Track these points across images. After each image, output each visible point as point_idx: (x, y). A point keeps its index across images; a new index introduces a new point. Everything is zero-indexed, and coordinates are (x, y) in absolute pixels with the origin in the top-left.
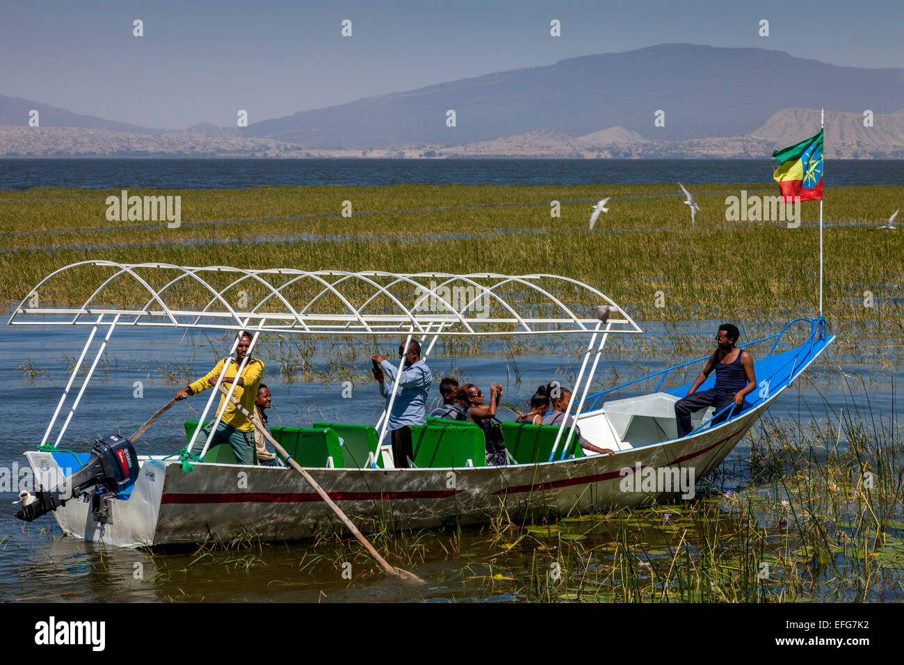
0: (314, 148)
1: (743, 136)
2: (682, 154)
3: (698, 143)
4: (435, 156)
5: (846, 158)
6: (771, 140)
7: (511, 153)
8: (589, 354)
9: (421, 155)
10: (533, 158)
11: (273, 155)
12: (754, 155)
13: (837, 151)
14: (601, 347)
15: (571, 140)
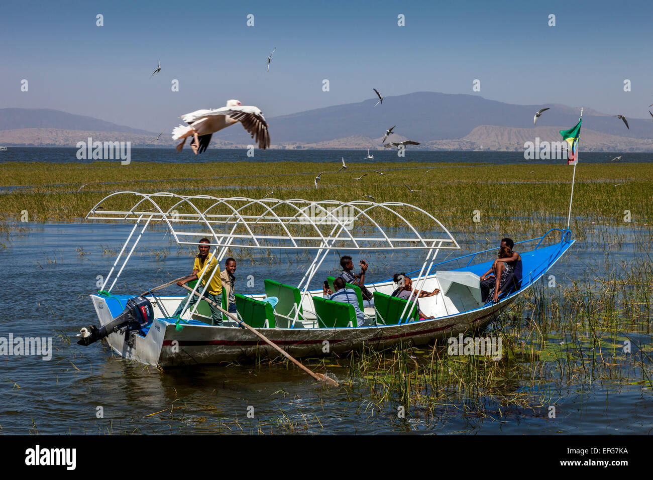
0: (240, 144)
1: (459, 139)
2: (428, 148)
3: (436, 143)
4: (301, 148)
5: (511, 151)
6: (473, 141)
7: (340, 147)
8: (426, 263)
9: (294, 148)
10: (351, 149)
11: (219, 147)
12: (464, 149)
13: (507, 147)
14: (434, 258)
15: (371, 141)
